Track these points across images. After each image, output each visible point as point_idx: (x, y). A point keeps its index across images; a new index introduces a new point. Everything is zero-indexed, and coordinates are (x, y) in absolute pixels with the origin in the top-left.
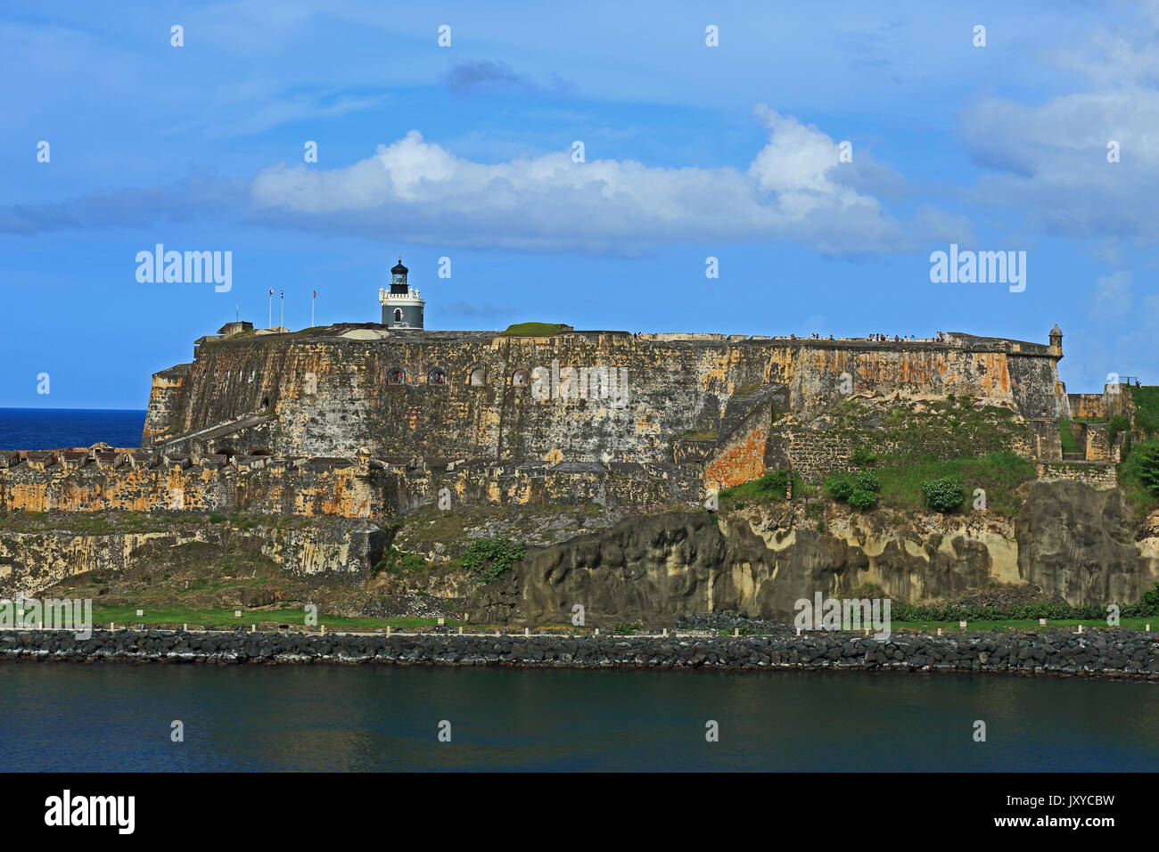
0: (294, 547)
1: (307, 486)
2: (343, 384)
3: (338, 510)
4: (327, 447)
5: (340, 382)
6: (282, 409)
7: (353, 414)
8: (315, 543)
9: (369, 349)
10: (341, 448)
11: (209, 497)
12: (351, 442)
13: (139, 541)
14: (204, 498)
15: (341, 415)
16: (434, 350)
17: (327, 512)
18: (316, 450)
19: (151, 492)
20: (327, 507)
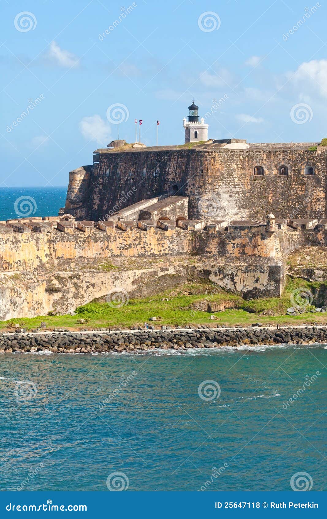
0: (231, 275)
1: (234, 238)
2: (229, 176)
3: (256, 252)
4: (223, 214)
5: (227, 175)
6: (191, 192)
7: (236, 194)
8: (245, 272)
9: (243, 155)
10: (231, 214)
11: (171, 246)
12: (236, 210)
13: (137, 275)
14: (169, 247)
15: (229, 194)
16: (280, 154)
17: (250, 254)
18: (217, 216)
19: (138, 245)
20: (249, 250)
